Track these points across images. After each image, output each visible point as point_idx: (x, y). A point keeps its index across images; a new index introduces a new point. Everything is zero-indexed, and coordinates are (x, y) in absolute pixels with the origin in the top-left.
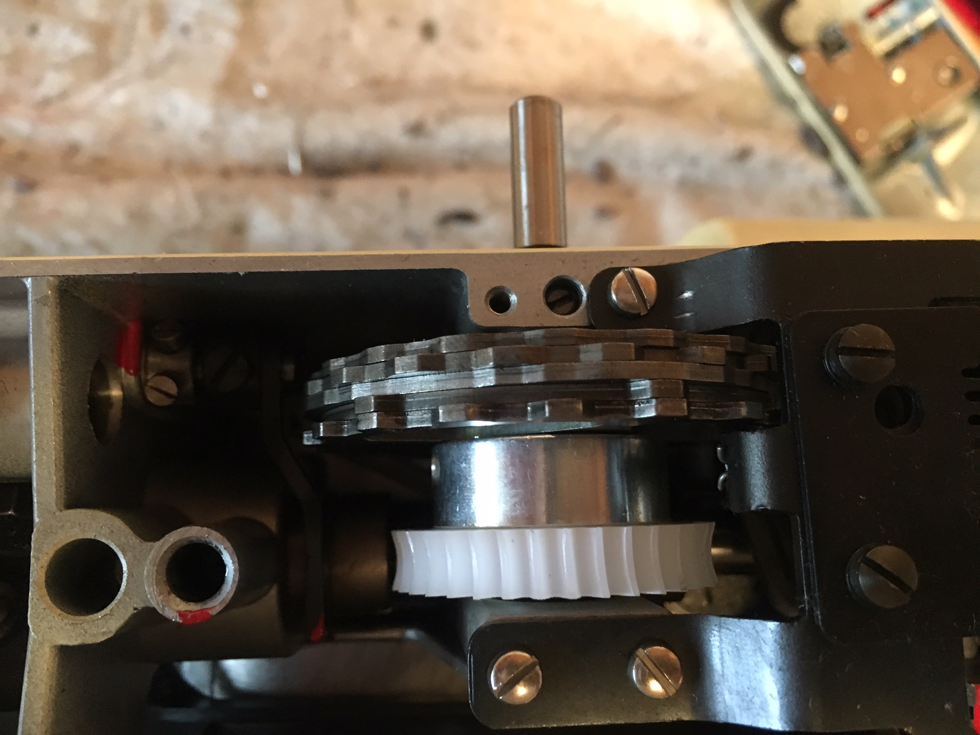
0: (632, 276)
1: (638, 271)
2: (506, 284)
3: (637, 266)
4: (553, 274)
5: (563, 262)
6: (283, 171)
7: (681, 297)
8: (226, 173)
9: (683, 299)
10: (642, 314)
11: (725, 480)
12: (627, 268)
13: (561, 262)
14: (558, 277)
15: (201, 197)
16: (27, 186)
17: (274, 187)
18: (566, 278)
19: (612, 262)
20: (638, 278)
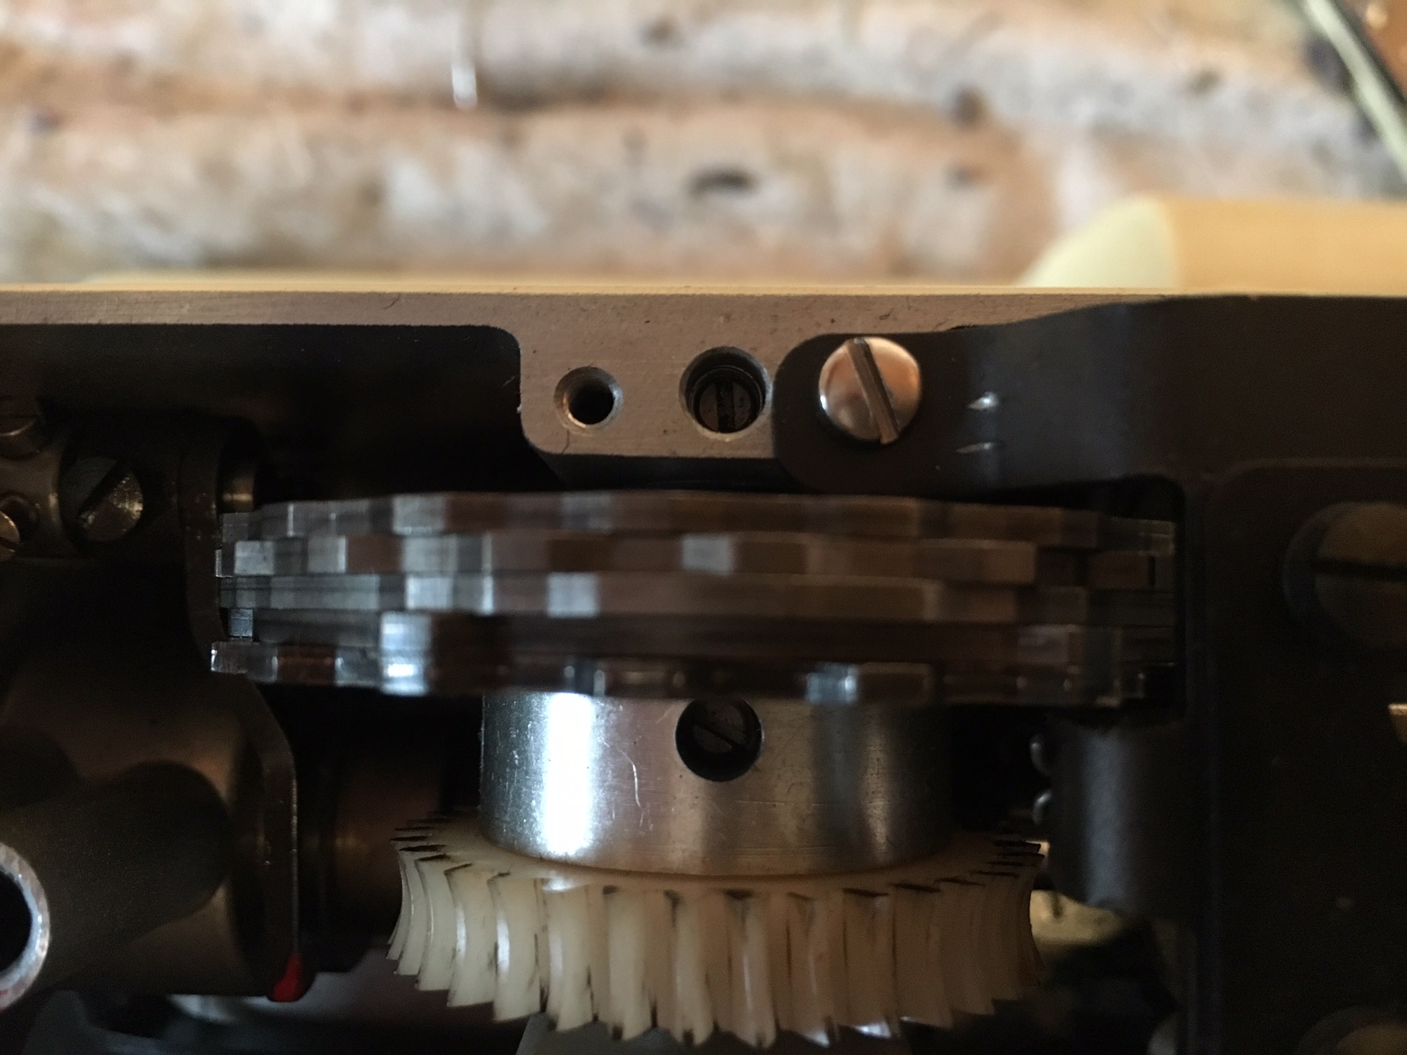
0: (866, 357)
1: (880, 345)
2: (603, 364)
3: (877, 331)
4: (703, 342)
5: (728, 317)
6: (443, 101)
7: (974, 406)
8: (357, 103)
9: (977, 411)
10: (885, 440)
11: (1046, 806)
12: (860, 336)
13: (722, 319)
14: (713, 350)
15: (314, 144)
16: (50, 122)
17: (430, 128)
18: (731, 352)
19: (833, 321)
20: (879, 364)
